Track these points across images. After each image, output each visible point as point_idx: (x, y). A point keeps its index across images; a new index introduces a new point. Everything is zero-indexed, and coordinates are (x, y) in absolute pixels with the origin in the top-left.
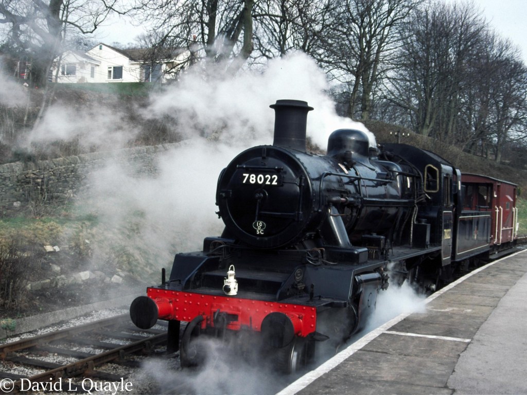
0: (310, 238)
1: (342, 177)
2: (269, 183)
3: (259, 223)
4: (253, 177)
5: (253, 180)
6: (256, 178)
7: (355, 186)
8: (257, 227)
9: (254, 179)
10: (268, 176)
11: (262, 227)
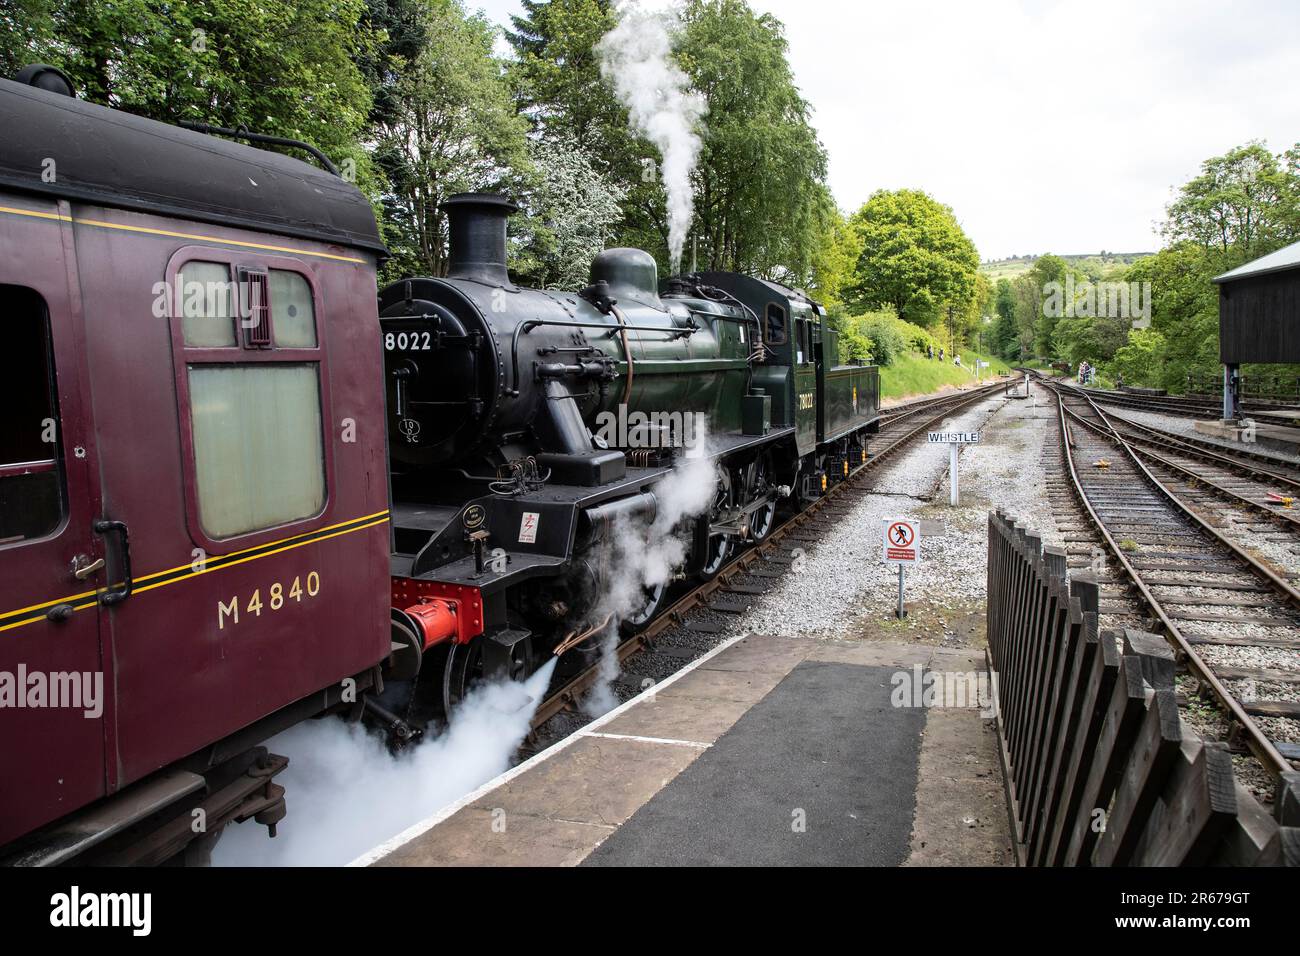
0: (512, 441)
1: (583, 329)
2: (418, 348)
3: (408, 422)
4: (390, 338)
5: (390, 344)
6: (396, 340)
7: (617, 339)
8: (406, 431)
9: (392, 341)
10: (415, 334)
11: (414, 430)
